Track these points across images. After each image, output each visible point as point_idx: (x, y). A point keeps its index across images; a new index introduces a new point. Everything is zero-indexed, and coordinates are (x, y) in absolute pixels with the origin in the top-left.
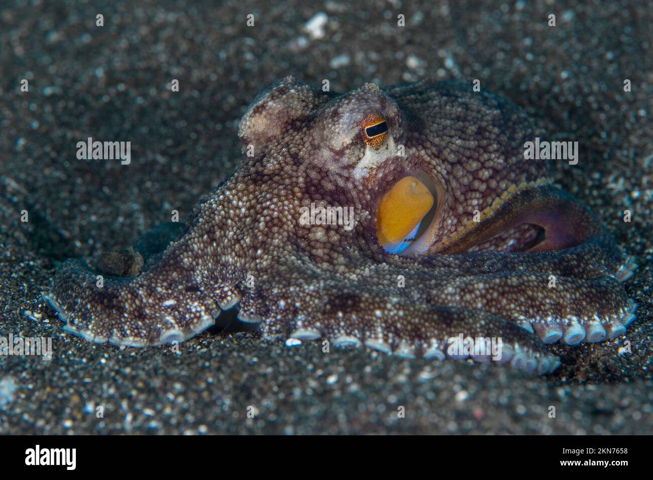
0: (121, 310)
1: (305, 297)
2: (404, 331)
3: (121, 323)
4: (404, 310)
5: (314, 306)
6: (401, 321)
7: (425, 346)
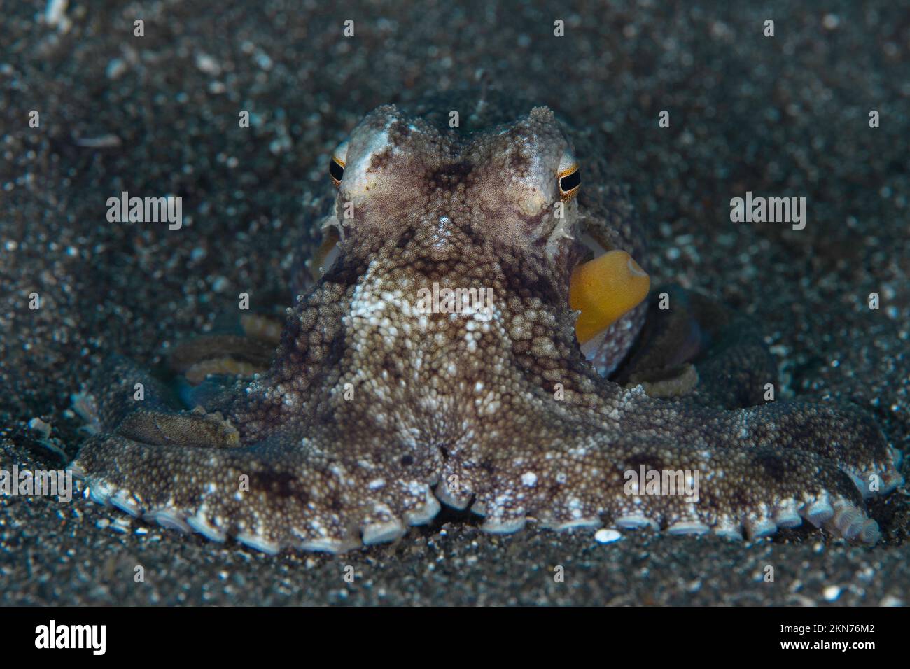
0: (304, 498)
1: (574, 466)
2: (724, 499)
3: (305, 517)
4: (723, 468)
5: (590, 478)
6: (721, 485)
7: (752, 516)
